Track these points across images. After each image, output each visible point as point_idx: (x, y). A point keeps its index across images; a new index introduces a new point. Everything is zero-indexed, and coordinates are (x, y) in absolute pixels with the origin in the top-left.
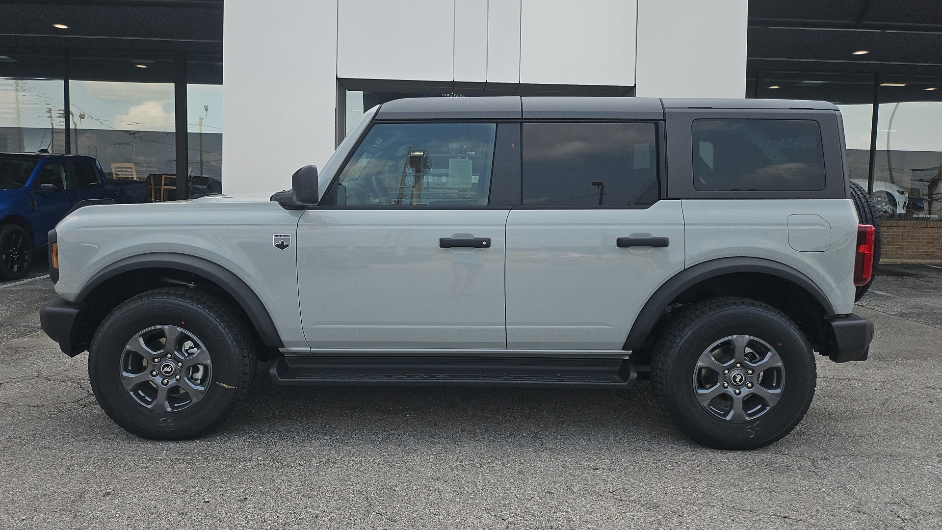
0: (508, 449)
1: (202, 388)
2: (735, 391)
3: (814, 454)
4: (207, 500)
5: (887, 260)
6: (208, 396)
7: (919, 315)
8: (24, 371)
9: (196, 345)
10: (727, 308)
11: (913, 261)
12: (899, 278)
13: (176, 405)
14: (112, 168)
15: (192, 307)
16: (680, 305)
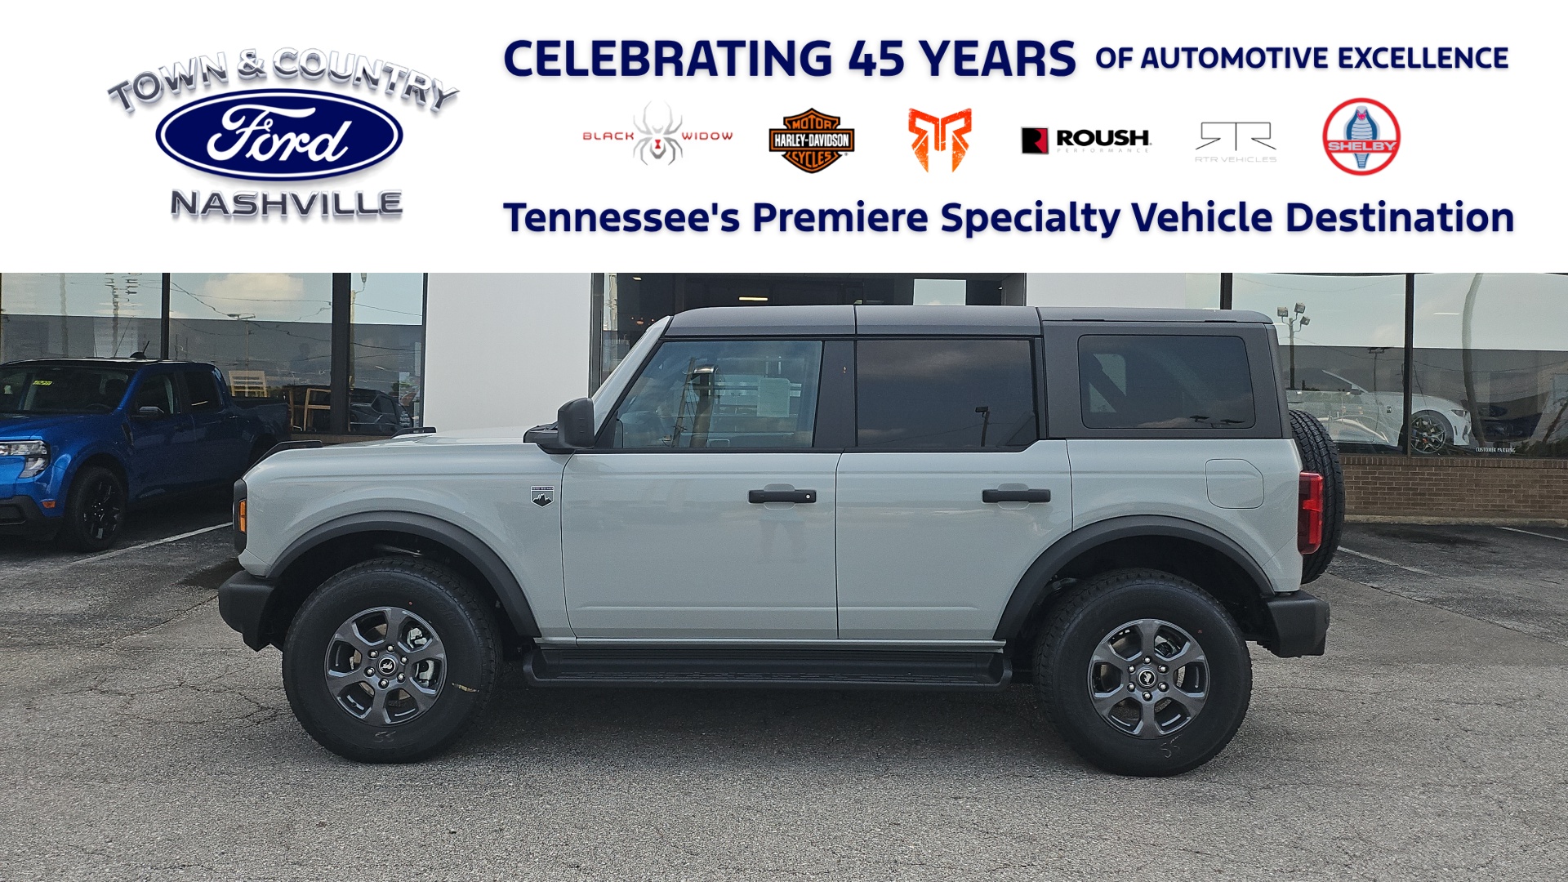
0: (842, 774)
1: (432, 692)
2: (1144, 696)
3: (1254, 781)
4: (452, 830)
5: (1435, 518)
6: (440, 702)
7: (1460, 602)
8: (159, 678)
9: (426, 634)
10: (1130, 583)
11: (1476, 520)
12: (1449, 548)
13: (396, 715)
14: (231, 378)
15: (423, 582)
16: (1072, 580)
